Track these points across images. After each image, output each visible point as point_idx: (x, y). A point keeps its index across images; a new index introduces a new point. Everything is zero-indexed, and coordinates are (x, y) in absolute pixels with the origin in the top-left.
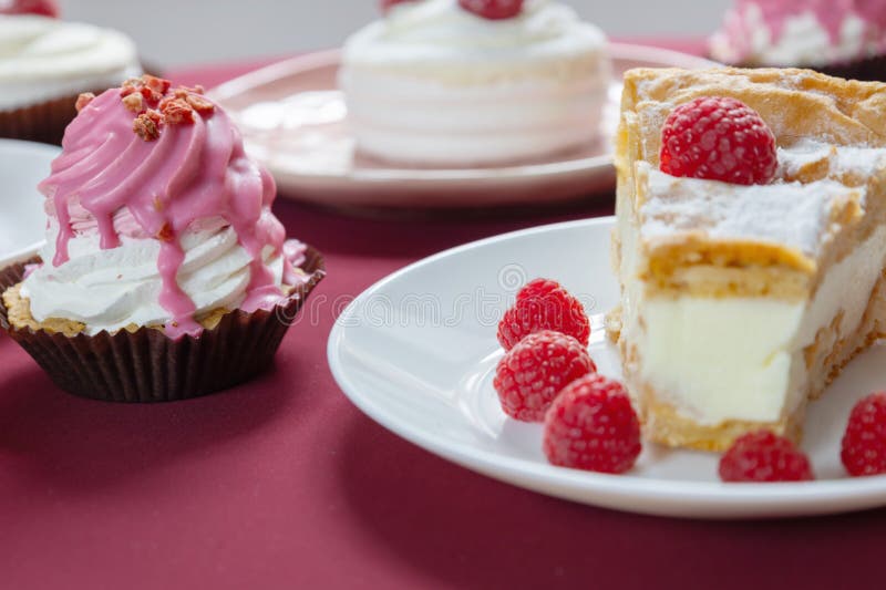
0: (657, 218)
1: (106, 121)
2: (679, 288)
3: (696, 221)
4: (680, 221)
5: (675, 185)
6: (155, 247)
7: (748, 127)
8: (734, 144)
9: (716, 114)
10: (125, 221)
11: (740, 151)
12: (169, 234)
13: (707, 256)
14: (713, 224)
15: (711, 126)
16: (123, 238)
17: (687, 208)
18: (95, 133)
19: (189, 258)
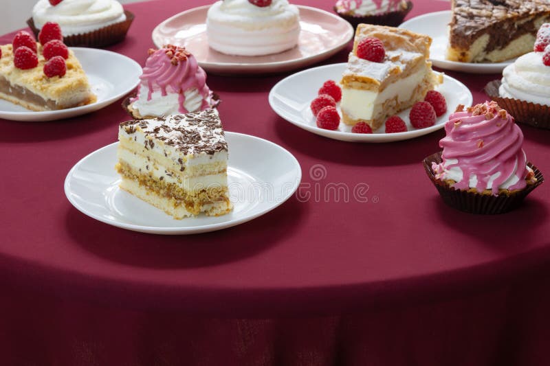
0: (350, 69)
1: (162, 59)
2: (350, 87)
3: (357, 71)
4: (354, 70)
5: (356, 60)
6: (177, 96)
7: (377, 47)
8: (373, 52)
9: (370, 43)
10: (169, 88)
11: (374, 53)
12: (181, 92)
13: (357, 79)
14: (361, 71)
15: (368, 46)
16: (168, 93)
17: (357, 67)
18: (159, 63)
19: (187, 98)
